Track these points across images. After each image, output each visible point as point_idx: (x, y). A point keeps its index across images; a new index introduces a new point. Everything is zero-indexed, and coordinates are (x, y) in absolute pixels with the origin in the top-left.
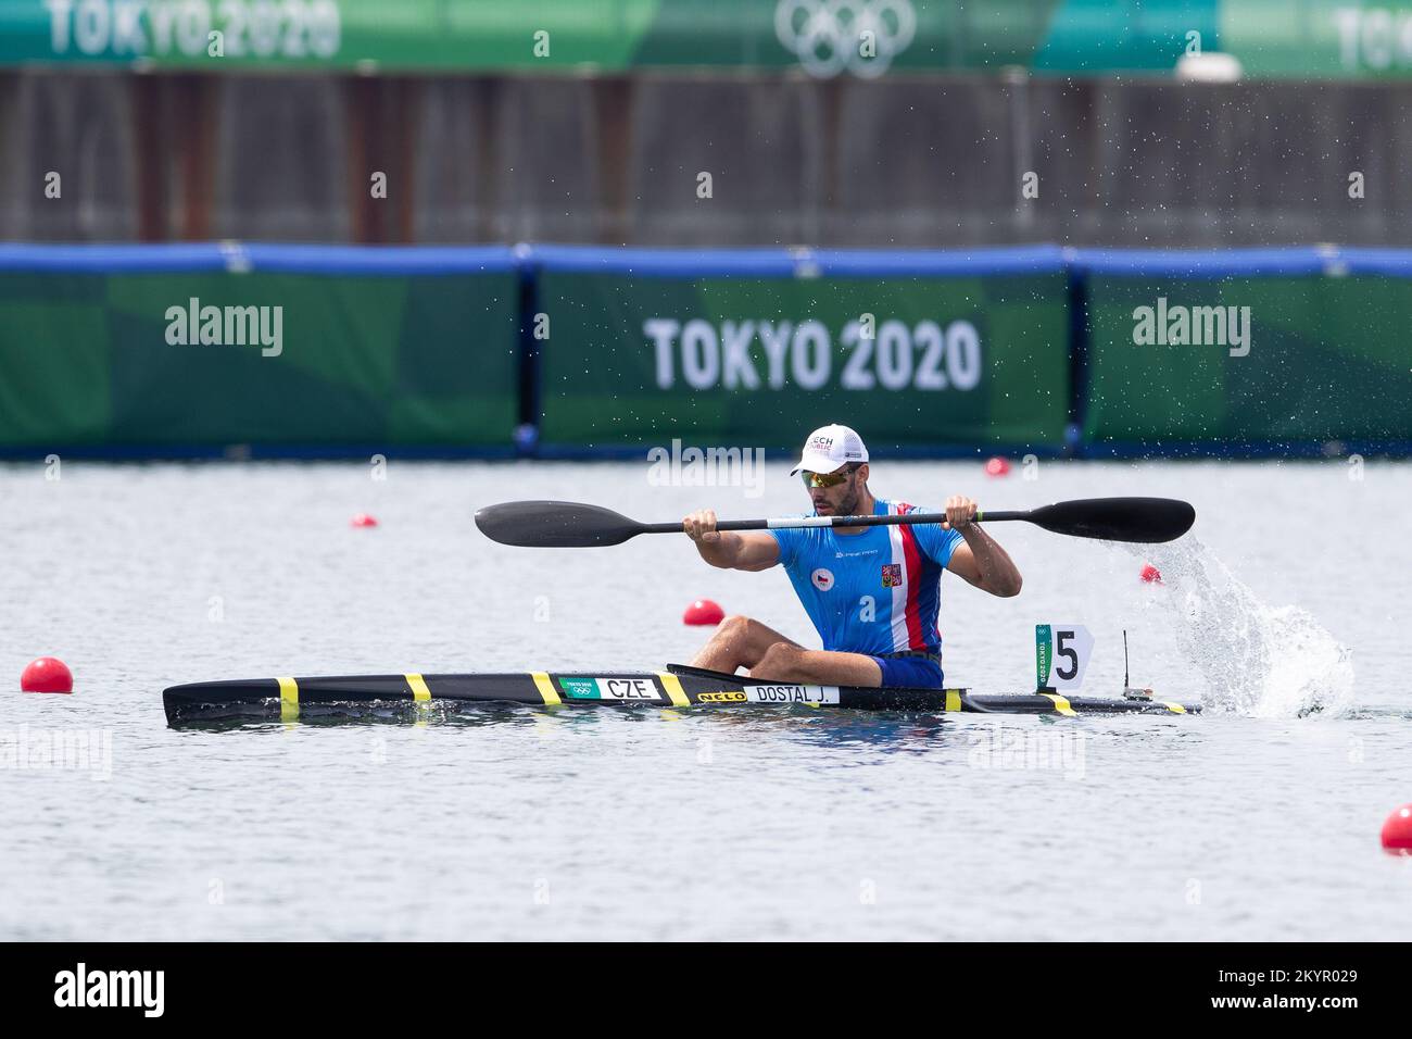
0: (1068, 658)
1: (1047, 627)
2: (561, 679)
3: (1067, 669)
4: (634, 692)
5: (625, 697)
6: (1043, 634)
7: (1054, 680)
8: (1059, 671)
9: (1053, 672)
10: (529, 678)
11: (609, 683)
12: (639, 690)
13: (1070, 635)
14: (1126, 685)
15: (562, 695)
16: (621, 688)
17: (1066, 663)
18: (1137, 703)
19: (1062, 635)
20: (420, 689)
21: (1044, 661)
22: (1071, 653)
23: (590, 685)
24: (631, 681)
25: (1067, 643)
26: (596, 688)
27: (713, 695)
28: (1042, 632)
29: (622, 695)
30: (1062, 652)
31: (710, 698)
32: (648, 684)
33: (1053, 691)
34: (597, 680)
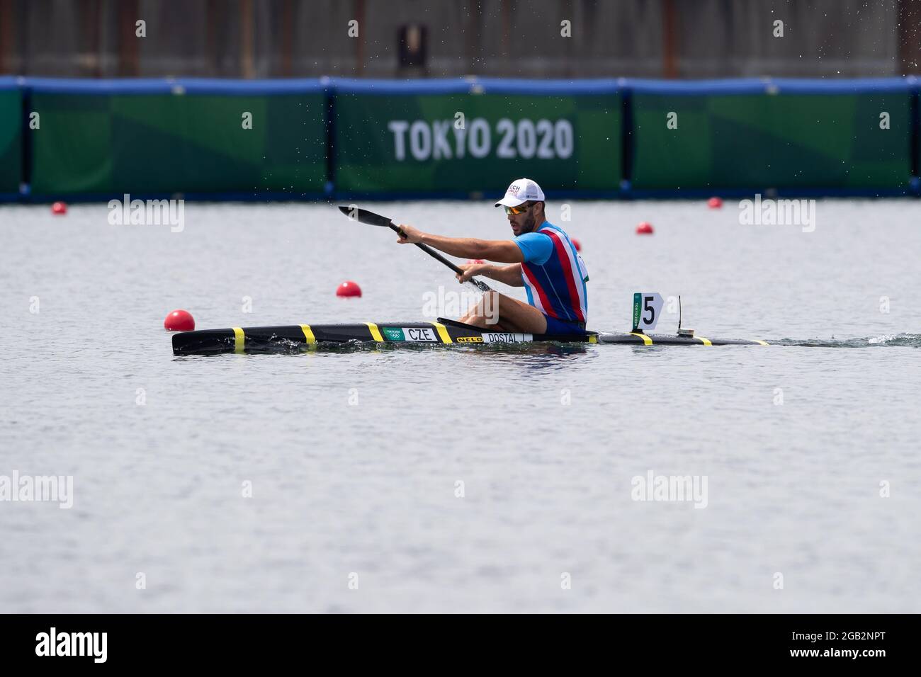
0: (650, 312)
1: (640, 295)
2: (383, 328)
3: (649, 318)
4: (423, 336)
5: (418, 340)
6: (638, 298)
7: (641, 325)
8: (645, 319)
9: (641, 320)
10: (366, 327)
11: (410, 330)
12: (425, 335)
13: (651, 299)
14: (679, 327)
15: (384, 338)
16: (416, 334)
17: (648, 315)
18: (685, 339)
19: (648, 299)
20: (309, 335)
21: (637, 314)
22: (651, 309)
23: (399, 332)
24: (421, 329)
25: (650, 304)
26: (402, 334)
27: (465, 338)
28: (637, 297)
29: (417, 338)
30: (647, 308)
31: (464, 340)
32: (430, 331)
33: (640, 331)
34: (403, 329)
